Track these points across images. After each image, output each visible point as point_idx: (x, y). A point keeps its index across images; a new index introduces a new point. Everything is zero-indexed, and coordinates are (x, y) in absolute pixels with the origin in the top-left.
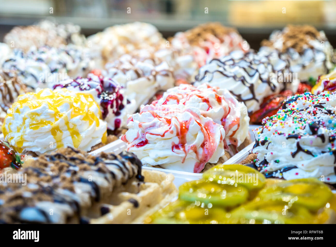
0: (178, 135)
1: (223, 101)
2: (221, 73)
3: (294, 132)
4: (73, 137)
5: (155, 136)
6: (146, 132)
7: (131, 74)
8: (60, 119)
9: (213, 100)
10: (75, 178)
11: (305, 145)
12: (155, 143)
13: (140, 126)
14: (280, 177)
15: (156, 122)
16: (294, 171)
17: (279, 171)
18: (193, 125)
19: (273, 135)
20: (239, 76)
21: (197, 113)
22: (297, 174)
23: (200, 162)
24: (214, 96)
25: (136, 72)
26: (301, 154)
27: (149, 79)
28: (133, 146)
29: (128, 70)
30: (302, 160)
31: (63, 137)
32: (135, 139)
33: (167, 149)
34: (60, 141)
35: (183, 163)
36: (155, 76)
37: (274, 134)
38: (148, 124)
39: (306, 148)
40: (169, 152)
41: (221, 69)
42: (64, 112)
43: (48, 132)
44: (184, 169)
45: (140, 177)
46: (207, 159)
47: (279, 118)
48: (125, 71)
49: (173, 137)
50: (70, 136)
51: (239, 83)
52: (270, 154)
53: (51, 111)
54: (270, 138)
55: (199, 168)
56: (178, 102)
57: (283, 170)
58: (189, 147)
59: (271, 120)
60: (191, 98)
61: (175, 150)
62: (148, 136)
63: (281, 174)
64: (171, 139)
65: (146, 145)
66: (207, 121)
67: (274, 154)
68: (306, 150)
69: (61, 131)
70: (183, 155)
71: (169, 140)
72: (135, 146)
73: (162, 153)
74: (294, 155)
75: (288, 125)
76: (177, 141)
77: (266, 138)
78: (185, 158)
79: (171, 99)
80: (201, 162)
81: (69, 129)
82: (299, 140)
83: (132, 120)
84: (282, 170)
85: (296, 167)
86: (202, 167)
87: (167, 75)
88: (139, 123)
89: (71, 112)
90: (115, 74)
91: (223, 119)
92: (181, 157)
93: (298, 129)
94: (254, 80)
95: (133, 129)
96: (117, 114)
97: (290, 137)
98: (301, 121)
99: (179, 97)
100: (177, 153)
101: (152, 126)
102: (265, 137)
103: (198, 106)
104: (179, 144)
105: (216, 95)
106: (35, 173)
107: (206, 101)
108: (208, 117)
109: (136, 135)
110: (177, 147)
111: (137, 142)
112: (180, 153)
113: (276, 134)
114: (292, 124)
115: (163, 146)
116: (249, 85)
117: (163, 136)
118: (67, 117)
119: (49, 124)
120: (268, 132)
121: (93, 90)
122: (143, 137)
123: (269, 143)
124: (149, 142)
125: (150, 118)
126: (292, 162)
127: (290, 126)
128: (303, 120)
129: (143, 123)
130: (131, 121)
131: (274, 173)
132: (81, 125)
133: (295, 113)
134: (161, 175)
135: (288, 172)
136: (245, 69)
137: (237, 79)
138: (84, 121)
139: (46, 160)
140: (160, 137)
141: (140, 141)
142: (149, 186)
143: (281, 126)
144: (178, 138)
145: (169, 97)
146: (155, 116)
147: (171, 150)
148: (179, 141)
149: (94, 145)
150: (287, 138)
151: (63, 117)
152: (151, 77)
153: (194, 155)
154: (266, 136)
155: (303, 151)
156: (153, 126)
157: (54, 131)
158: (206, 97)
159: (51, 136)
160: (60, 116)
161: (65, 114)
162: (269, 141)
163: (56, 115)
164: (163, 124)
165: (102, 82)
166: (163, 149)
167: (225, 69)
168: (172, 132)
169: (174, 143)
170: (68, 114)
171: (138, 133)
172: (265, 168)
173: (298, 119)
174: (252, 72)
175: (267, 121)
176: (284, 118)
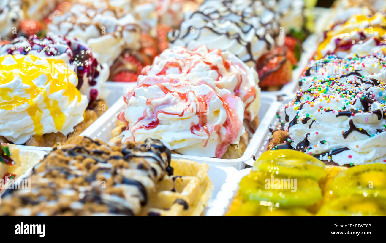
1: (232, 67)
2: (211, 29)
3: (344, 108)
4: (54, 117)
5: (171, 115)
6: (157, 111)
7: (91, 30)
8: (39, 95)
9: (221, 66)
10: (117, 179)
11: (359, 123)
12: (169, 124)
13: (148, 103)
14: (329, 160)
15: (170, 99)
16: (345, 153)
17: (327, 154)
18: (215, 101)
19: (317, 111)
20: (231, 33)
21: (212, 84)
22: (350, 157)
23: (222, 144)
24: (222, 62)
25: (98, 27)
26: (354, 133)
27: (115, 37)
28: (141, 127)
29: (87, 25)
30: (356, 140)
31: (42, 117)
32: (141, 119)
33: (185, 130)
34: (39, 122)
35: (204, 146)
36: (121, 32)
37: (319, 111)
38: (159, 100)
39: (360, 127)
40: (189, 135)
41: (210, 25)
42: (42, 86)
43: (23, 112)
44: (204, 154)
45: (169, 169)
46: (231, 140)
47: (320, 91)
48: (83, 27)
49: (191, 116)
50: (49, 115)
51: (234, 41)
52: (315, 135)
53: (26, 85)
54: (313, 115)
55: (222, 152)
56: (181, 70)
57: (332, 152)
58: (212, 127)
59: (308, 93)
60: (197, 65)
61: (195, 131)
62: (160, 116)
63: (330, 157)
64: (189, 119)
65: (159, 127)
66: (223, 94)
67: (319, 134)
68: (360, 129)
69: (40, 111)
70: (206, 137)
71: (187, 120)
72: (143, 128)
73: (179, 136)
74: (346, 135)
75: (335, 99)
76: (196, 120)
77: (308, 115)
78: (208, 141)
79: (170, 67)
80: (224, 144)
81: (48, 107)
82: (351, 117)
83: (134, 95)
84: (330, 153)
85: (346, 149)
86: (224, 150)
87: (134, 30)
88: (147, 100)
89: (51, 86)
90: (71, 30)
91: (237, 89)
92: (203, 140)
93: (349, 105)
94: (249, 38)
95: (136, 106)
96: (92, 83)
97: (341, 114)
98: (346, 93)
99: (181, 63)
100: (199, 136)
101: (165, 103)
102: (305, 113)
103: (207, 75)
104: (199, 123)
105: (224, 61)
106: (62, 174)
107: (215, 68)
108: (224, 89)
109: (142, 113)
110: (197, 127)
111: (146, 123)
112: (201, 135)
113: (322, 111)
114: (340, 99)
115: (180, 127)
116: (245, 44)
117: (181, 115)
118: (46, 92)
119: (26, 103)
120: (311, 108)
121: (64, 55)
122: (152, 117)
123: (313, 122)
124: (160, 122)
125: (159, 93)
126: (343, 143)
127: (338, 101)
128: (348, 92)
129: (153, 99)
130: (132, 96)
131: (321, 156)
132: (62, 102)
133: (335, 84)
134: (192, 165)
135: (338, 155)
136: (237, 24)
137: (232, 37)
138: (65, 97)
139: (65, 156)
140: (177, 116)
141: (150, 122)
142: (188, 181)
143: (326, 101)
144: (198, 117)
145: (168, 64)
146: (165, 90)
147: (190, 132)
148: (199, 121)
149: (76, 124)
150: (337, 116)
151: (41, 93)
152: (117, 34)
153: (216, 136)
154: (307, 112)
155: (358, 130)
156: (167, 103)
157: (32, 111)
158: (214, 64)
159: (28, 117)
160: (38, 92)
161: (43, 88)
162: (312, 119)
163: (32, 90)
164: (178, 100)
165: (69, 44)
166: (179, 130)
167: (214, 25)
169: (194, 123)
170: (47, 89)
171: (145, 111)
172: (308, 150)
173: (342, 91)
174: (246, 28)
175: (303, 94)
176: (325, 91)
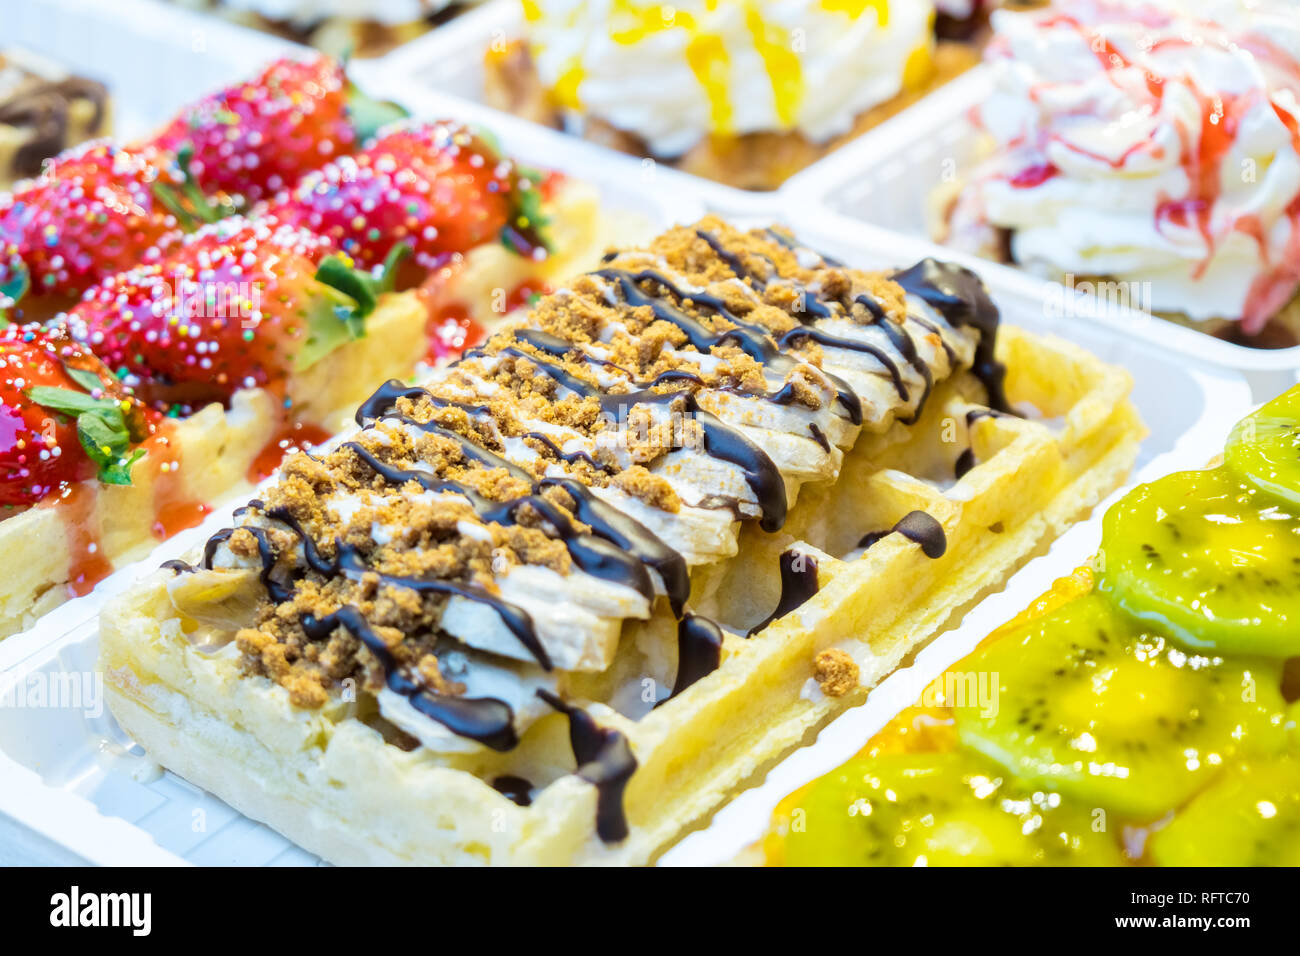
0: (1185, 160)
6: (1052, 131)
13: (1034, 97)
15: (1101, 94)
23: (1274, 273)
35: (1196, 277)
38: (1065, 96)
40: (1143, 232)
45: (987, 369)
49: (1160, 171)
55: (1269, 299)
58: (1230, 217)
61: (1168, 227)
62: (1056, 153)
64: (1151, 178)
70: (1199, 252)
71: (1144, 179)
76: (1178, 186)
78: (1205, 265)
80: (1280, 275)
86: (1279, 297)
92: (1187, 260)
100: (1174, 242)
101: (1082, 109)
104: (1187, 199)
110: (1176, 212)
112: (1186, 240)
115: (1119, 201)
117: (1120, 164)
122: (1038, 149)
124: (1061, 173)
140: (1103, 166)
141: (1027, 164)
144: (1185, 176)
147: (1152, 225)
148: (1190, 189)
153: (1251, 245)
156: (1085, 111)
168: (1158, 154)
169: (1167, 194)
171: (1024, 122)
